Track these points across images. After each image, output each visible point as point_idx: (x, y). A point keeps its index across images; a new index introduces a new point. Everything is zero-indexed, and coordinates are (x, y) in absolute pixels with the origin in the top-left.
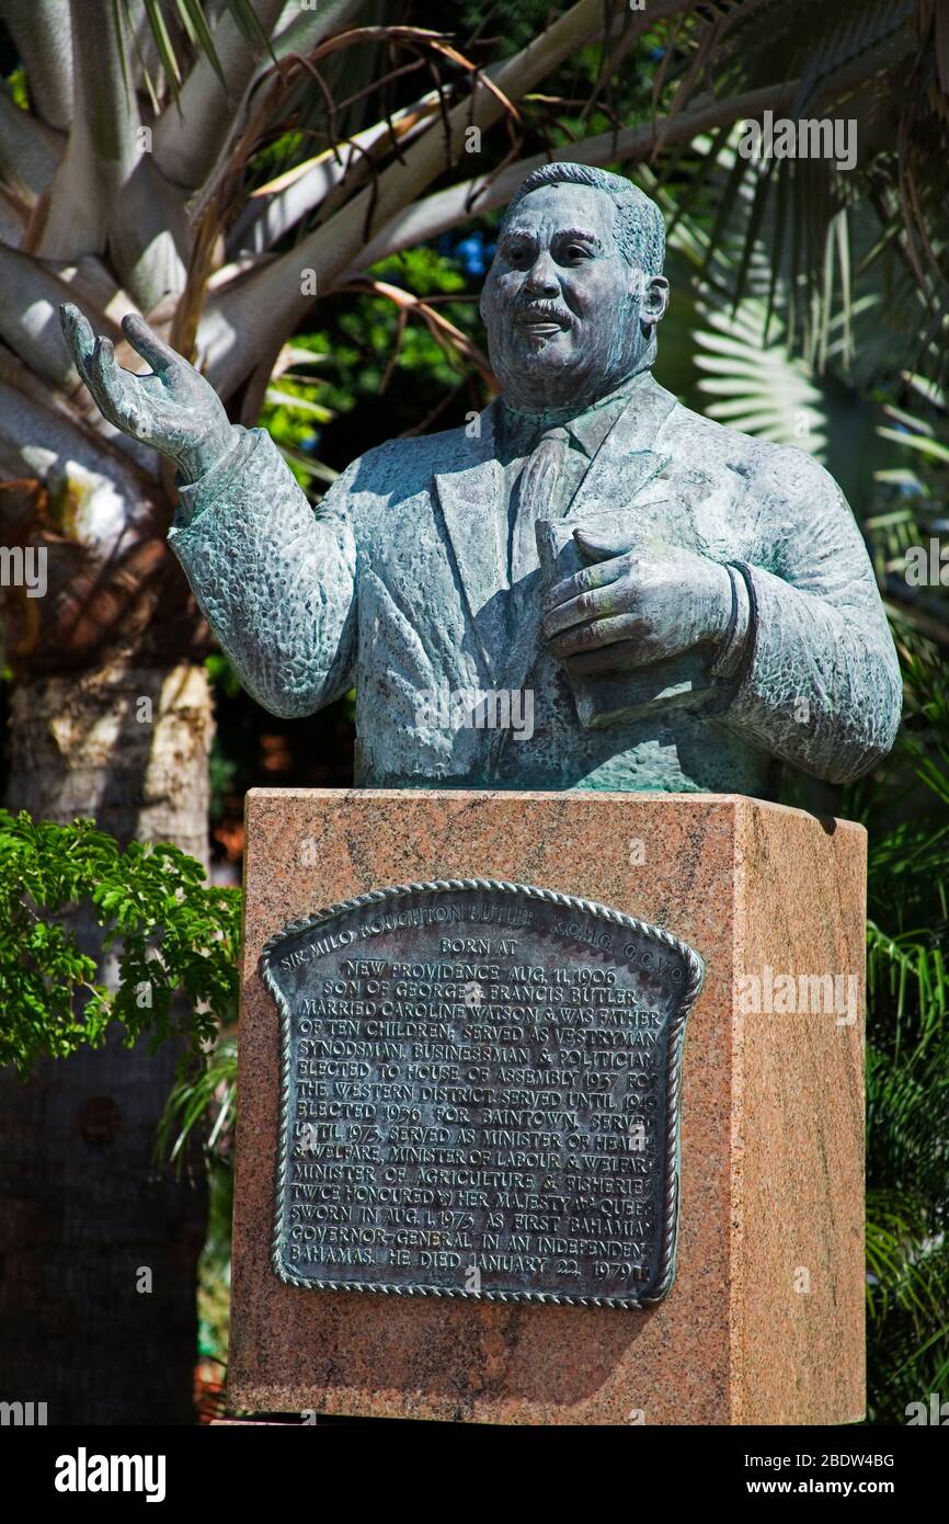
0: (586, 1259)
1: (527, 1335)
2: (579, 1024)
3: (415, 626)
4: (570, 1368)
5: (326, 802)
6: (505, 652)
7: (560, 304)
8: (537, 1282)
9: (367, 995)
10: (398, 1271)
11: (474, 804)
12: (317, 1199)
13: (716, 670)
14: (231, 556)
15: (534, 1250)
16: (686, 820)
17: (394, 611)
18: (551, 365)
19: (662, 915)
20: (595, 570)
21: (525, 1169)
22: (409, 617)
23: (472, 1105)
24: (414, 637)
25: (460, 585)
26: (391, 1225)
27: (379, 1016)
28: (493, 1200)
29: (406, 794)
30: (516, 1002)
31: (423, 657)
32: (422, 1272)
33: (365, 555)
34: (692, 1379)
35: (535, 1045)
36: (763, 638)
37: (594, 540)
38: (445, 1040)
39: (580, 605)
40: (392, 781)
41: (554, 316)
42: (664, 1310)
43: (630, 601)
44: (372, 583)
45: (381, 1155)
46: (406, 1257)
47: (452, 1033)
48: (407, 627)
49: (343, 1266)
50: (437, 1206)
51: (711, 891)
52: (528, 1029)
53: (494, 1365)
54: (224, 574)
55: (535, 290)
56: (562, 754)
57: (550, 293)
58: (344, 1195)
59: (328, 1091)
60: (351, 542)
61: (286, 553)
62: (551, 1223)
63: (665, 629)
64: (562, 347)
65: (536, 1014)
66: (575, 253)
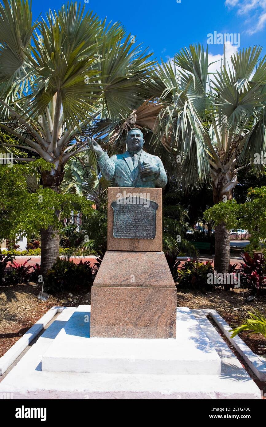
0: (147, 234)
1: (140, 242)
2: (146, 211)
3: (124, 171)
4: (145, 245)
5: (117, 188)
6: (135, 174)
7: (137, 140)
8: (142, 237)
9: (123, 208)
10: (126, 236)
11: (133, 189)
12: (118, 229)
13: (156, 176)
14: (104, 164)
15: (141, 234)
16: (156, 190)
17: (121, 170)
18: (137, 146)
19: (154, 200)
20: (146, 165)
21: (140, 226)
22: (123, 170)
23: (134, 219)
24: (124, 172)
25: (129, 167)
26: (126, 232)
27: (124, 210)
28: (137, 229)
29: (126, 188)
30: (139, 209)
31: (125, 174)
32: (129, 236)
33: (116, 165)
34: (157, 245)
35: (141, 213)
36: (161, 173)
37: (146, 162)
38: (131, 213)
39: (145, 168)
40: (122, 187)
41: (136, 141)
42: (155, 239)
43: (151, 168)
44: (118, 167)
45: (124, 224)
46: (127, 235)
47: (132, 212)
48: (123, 171)
49: (121, 236)
50: (131, 229)
51: (159, 198)
52: (140, 211)
53: (137, 245)
54: (103, 166)
55: (135, 139)
56: (141, 184)
57: (136, 139)
58: (121, 229)
59: (118, 218)
60: (114, 164)
61: (109, 164)
62: (143, 231)
63: (153, 171)
64: (137, 145)
65: (141, 210)
66: (138, 136)
